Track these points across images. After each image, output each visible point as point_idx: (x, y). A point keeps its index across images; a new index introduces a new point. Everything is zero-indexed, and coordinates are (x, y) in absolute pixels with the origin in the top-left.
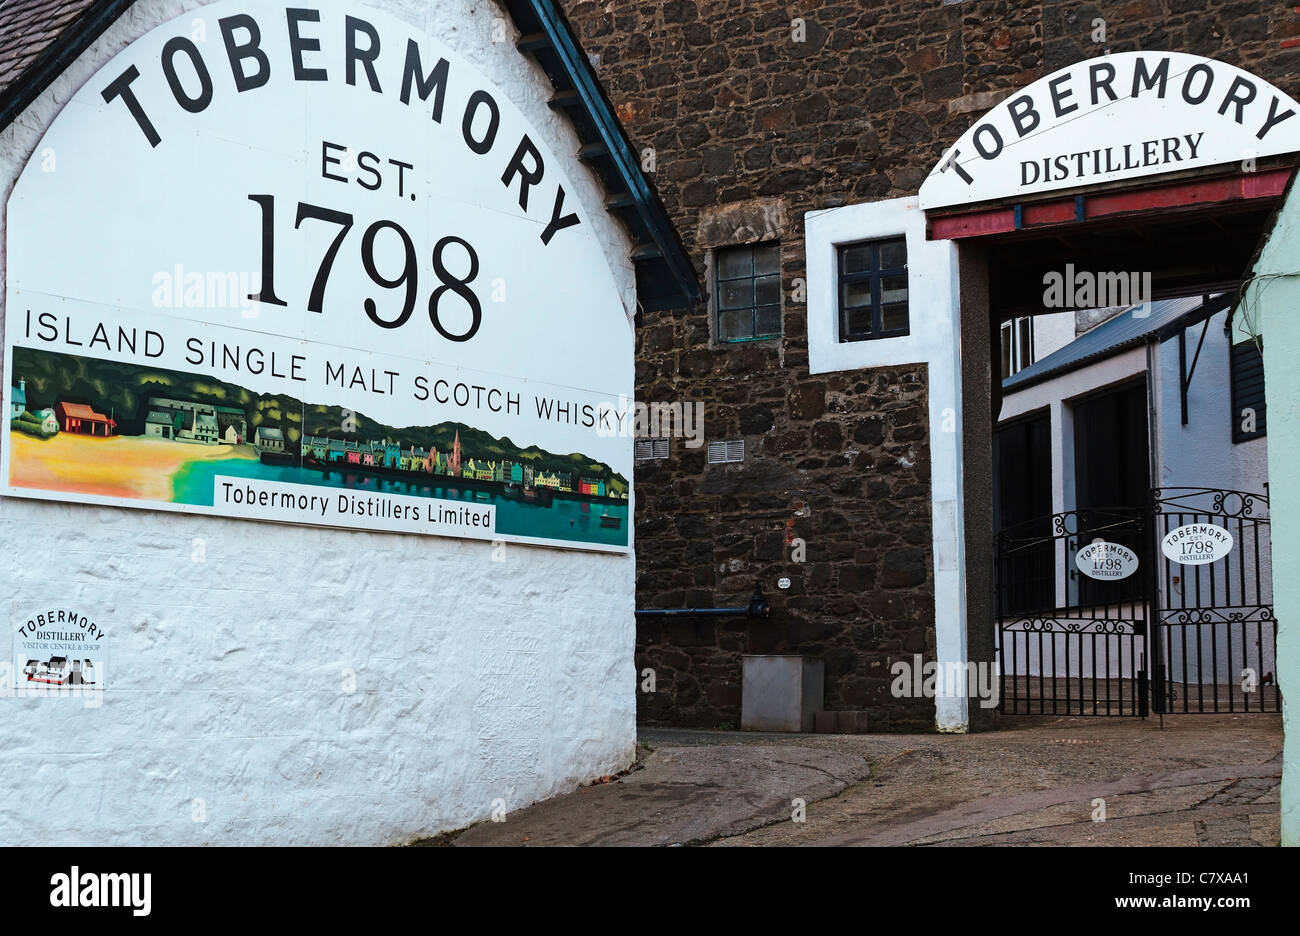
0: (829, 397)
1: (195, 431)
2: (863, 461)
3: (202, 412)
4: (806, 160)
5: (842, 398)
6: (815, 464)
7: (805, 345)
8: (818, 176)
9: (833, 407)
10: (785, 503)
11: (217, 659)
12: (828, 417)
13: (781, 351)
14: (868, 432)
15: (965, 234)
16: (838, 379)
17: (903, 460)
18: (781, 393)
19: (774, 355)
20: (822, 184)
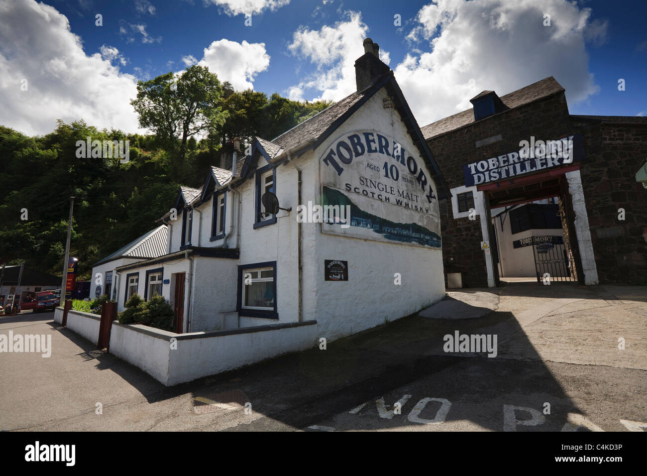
0: (458, 223)
1: (362, 225)
2: (467, 235)
3: (363, 221)
4: (450, 179)
5: (461, 223)
6: (456, 236)
7: (452, 213)
8: (452, 182)
9: (459, 225)
10: (450, 244)
11: (368, 274)
12: (458, 227)
13: (447, 215)
14: (468, 229)
15: (486, 189)
16: (460, 219)
17: (476, 234)
18: (448, 223)
19: (446, 216)
20: (453, 183)
